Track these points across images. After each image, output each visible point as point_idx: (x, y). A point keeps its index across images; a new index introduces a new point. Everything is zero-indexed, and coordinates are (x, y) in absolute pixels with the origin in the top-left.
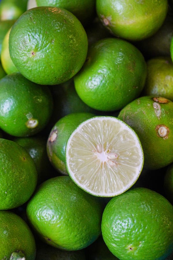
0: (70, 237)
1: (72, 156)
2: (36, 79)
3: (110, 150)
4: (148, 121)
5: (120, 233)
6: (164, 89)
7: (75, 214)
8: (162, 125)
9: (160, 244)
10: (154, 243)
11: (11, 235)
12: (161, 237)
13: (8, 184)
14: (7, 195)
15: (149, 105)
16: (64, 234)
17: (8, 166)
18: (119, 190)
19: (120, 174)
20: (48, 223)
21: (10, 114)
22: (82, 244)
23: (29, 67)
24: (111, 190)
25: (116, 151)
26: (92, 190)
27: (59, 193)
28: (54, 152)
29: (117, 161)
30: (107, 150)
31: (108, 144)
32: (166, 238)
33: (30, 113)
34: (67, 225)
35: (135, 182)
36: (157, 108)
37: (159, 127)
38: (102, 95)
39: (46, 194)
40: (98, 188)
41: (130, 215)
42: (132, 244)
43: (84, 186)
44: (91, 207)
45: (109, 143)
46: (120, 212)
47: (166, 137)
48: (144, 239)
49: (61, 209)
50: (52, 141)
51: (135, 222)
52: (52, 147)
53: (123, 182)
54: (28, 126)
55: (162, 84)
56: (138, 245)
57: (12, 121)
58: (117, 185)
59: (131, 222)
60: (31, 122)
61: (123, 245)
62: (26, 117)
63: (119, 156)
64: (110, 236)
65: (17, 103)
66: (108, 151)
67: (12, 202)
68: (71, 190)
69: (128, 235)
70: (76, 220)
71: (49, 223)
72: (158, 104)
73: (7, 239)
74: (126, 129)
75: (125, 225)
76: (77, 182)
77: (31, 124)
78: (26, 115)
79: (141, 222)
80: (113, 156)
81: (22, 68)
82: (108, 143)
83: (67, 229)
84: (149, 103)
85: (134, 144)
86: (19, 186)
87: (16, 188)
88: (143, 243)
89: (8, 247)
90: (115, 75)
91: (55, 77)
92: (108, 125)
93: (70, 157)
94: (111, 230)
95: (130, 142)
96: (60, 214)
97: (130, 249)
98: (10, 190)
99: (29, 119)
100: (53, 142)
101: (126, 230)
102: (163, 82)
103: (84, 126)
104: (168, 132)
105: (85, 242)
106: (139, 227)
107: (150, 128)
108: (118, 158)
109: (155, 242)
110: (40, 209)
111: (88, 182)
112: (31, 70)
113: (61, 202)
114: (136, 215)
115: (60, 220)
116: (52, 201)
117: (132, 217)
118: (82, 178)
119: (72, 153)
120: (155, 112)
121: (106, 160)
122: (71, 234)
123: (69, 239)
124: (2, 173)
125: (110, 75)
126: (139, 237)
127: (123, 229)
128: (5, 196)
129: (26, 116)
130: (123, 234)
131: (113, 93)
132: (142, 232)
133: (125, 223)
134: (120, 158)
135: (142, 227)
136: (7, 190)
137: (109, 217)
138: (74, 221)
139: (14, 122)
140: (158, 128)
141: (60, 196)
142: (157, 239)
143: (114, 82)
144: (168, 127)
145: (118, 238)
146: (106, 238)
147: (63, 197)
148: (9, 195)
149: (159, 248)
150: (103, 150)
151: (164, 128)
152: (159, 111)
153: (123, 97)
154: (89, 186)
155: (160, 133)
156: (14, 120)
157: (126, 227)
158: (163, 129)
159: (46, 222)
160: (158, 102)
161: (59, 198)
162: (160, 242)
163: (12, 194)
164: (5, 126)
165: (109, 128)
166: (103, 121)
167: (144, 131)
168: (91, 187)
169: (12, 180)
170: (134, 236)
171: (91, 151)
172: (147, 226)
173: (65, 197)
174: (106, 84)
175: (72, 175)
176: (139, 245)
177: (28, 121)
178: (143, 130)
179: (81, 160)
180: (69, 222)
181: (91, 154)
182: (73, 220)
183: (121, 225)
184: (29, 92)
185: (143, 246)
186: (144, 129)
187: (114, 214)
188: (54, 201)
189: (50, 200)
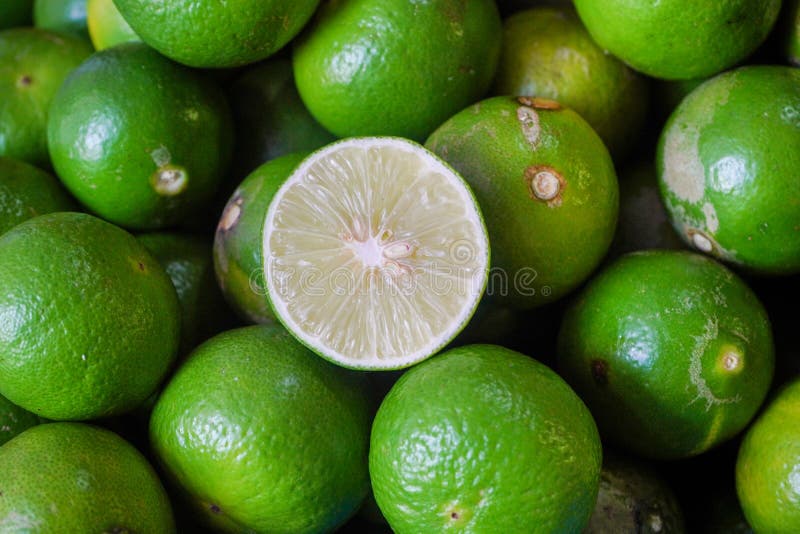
0: (275, 492)
1: (279, 251)
2: (178, 42)
3: (390, 233)
4: (501, 153)
5: (422, 465)
6: (550, 83)
7: (288, 422)
8: (543, 166)
9: (540, 498)
10: (522, 493)
11: (99, 483)
12: (542, 474)
13: (89, 331)
14: (86, 366)
15: (505, 113)
16: (257, 482)
17: (91, 279)
18: (420, 347)
19: (420, 302)
20: (208, 450)
21: (105, 150)
22: (312, 517)
23: (159, 7)
24: (396, 347)
25: (408, 234)
26: (339, 350)
27: (242, 361)
28: (231, 258)
29: (411, 261)
30: (382, 232)
31: (386, 216)
32: (557, 477)
33: (164, 148)
34: (264, 453)
35: (465, 324)
36: (529, 121)
37: (534, 172)
38: (371, 90)
39: (205, 368)
40: (358, 345)
41: (449, 410)
42: (457, 501)
43: (316, 341)
44: (338, 404)
45: (388, 214)
46: (421, 405)
47: (555, 201)
48: (492, 482)
49: (247, 407)
50: (227, 227)
51: (465, 429)
52: (226, 244)
53: (430, 324)
54: (159, 188)
55: (545, 70)
56: (476, 502)
57: (112, 172)
58: (414, 333)
59: (452, 432)
60: (167, 175)
61: (432, 505)
62: (151, 159)
63: (417, 249)
64: (392, 480)
65: (124, 117)
66: (386, 234)
67: (102, 390)
68: (279, 354)
69: (443, 470)
70: (292, 440)
71: (214, 452)
72: (532, 113)
73: (84, 494)
74: (437, 171)
75: (435, 444)
76: (295, 328)
77: (166, 182)
78: (151, 152)
79: (481, 429)
80: (400, 249)
81: (139, 11)
82: (384, 212)
83: (266, 466)
84: (506, 109)
85: (462, 211)
86: (124, 340)
87: (114, 346)
88: (490, 495)
89: (87, 516)
90: (408, 31)
91: (234, 36)
92: (384, 161)
93: (275, 256)
94: (395, 463)
95: (448, 205)
96: (243, 420)
97: (454, 515)
98: (96, 349)
99: (159, 164)
100: (231, 229)
101: (439, 454)
102: (548, 67)
103: (316, 166)
104: (561, 186)
105: (321, 512)
106: (476, 445)
107: (508, 175)
108: (413, 255)
109: (526, 491)
110: (187, 411)
111: (328, 328)
112: (164, 15)
113: (248, 386)
114: (466, 409)
115: (244, 440)
116: (222, 384)
117: (454, 417)
118: (311, 316)
119: (282, 243)
120: (524, 130)
121: (379, 261)
122: (278, 481)
123: (273, 500)
124: (71, 298)
125: (392, 30)
126: (478, 477)
127: (431, 455)
128: (80, 369)
129: (153, 154)
130: (430, 469)
131: (403, 85)
132: (487, 461)
133: (435, 435)
134: (419, 253)
135: (486, 444)
136: (87, 350)
137: (389, 423)
138: (285, 441)
139: (117, 174)
140: (531, 174)
141: (245, 369)
142: (531, 482)
143: (404, 50)
144: (560, 174)
145: (415, 483)
146: (381, 491)
147: (254, 372)
148: (93, 367)
149: (538, 511)
150: (370, 232)
151: (549, 174)
152: (535, 128)
153: (431, 99)
154: (330, 339)
155: (537, 190)
156: (116, 168)
157: (439, 449)
158: (547, 178)
159: (205, 447)
160: (532, 106)
161: (241, 376)
162: (539, 491)
163: (101, 362)
164: (92, 189)
165: (388, 171)
166: (371, 150)
167: (491, 183)
168: (336, 342)
169: (103, 319)
170: (464, 472)
171: (337, 236)
172: (501, 440)
173: (259, 373)
174: (379, 57)
175: (282, 309)
176: (478, 501)
177: (159, 171)
178: (489, 179)
179: (305, 263)
180: (272, 444)
181: (336, 246)
182: (283, 438)
183: (423, 443)
184: (160, 87)
185: (491, 503)
186: (492, 178)
187: (403, 414)
188: (228, 385)
189: (217, 383)
